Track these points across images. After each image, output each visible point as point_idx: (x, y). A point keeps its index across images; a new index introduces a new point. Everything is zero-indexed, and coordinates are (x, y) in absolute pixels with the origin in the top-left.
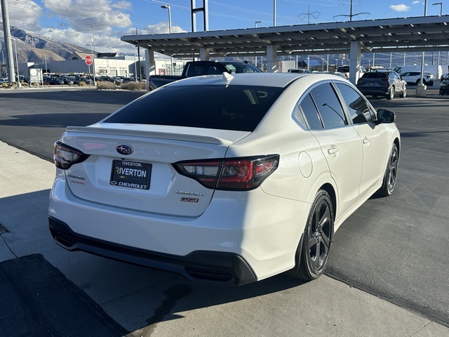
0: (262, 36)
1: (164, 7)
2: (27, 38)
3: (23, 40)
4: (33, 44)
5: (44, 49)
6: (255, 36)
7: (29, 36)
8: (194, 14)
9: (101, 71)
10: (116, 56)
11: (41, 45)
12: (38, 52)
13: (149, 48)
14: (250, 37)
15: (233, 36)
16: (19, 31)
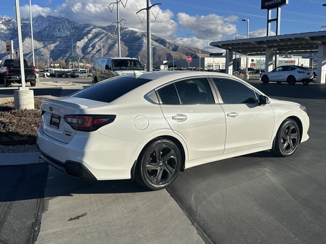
0: (313, 38)
1: (244, 20)
2: (167, 45)
3: (165, 46)
4: (171, 48)
5: (177, 52)
6: (307, 38)
7: (169, 43)
8: (269, 24)
9: (209, 66)
10: (223, 55)
11: (175, 49)
12: (174, 54)
13: (230, 50)
14: (303, 39)
15: (290, 39)
16: (163, 40)
